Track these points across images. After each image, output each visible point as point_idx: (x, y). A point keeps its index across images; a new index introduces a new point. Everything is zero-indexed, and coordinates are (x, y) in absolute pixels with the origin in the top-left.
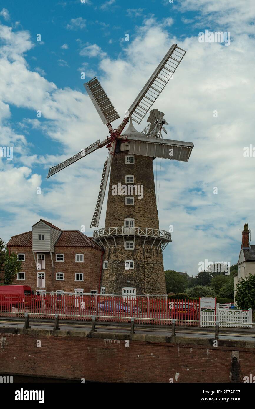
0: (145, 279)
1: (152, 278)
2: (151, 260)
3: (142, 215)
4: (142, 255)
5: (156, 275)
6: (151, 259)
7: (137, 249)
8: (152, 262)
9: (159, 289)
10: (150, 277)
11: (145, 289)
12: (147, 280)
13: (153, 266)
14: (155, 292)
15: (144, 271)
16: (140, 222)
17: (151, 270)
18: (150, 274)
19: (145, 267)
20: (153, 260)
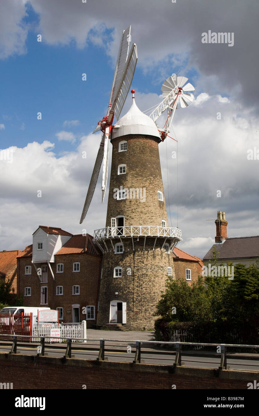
0: (134, 290)
1: (144, 287)
2: (143, 265)
3: (134, 210)
4: (132, 260)
5: (150, 283)
6: (144, 263)
7: (126, 253)
8: (144, 268)
9: (154, 301)
10: (142, 286)
11: (133, 302)
12: (137, 290)
13: (147, 272)
14: (148, 305)
15: (134, 279)
16: (131, 219)
17: (142, 277)
18: (142, 283)
19: (135, 274)
20: (147, 265)
